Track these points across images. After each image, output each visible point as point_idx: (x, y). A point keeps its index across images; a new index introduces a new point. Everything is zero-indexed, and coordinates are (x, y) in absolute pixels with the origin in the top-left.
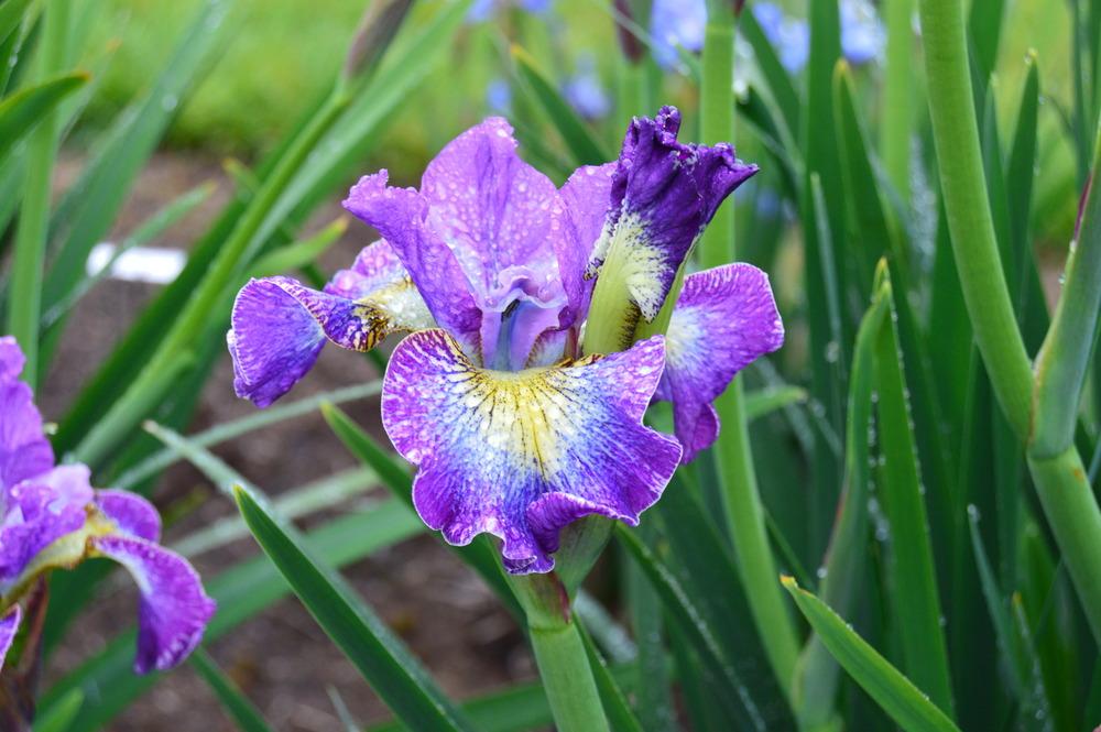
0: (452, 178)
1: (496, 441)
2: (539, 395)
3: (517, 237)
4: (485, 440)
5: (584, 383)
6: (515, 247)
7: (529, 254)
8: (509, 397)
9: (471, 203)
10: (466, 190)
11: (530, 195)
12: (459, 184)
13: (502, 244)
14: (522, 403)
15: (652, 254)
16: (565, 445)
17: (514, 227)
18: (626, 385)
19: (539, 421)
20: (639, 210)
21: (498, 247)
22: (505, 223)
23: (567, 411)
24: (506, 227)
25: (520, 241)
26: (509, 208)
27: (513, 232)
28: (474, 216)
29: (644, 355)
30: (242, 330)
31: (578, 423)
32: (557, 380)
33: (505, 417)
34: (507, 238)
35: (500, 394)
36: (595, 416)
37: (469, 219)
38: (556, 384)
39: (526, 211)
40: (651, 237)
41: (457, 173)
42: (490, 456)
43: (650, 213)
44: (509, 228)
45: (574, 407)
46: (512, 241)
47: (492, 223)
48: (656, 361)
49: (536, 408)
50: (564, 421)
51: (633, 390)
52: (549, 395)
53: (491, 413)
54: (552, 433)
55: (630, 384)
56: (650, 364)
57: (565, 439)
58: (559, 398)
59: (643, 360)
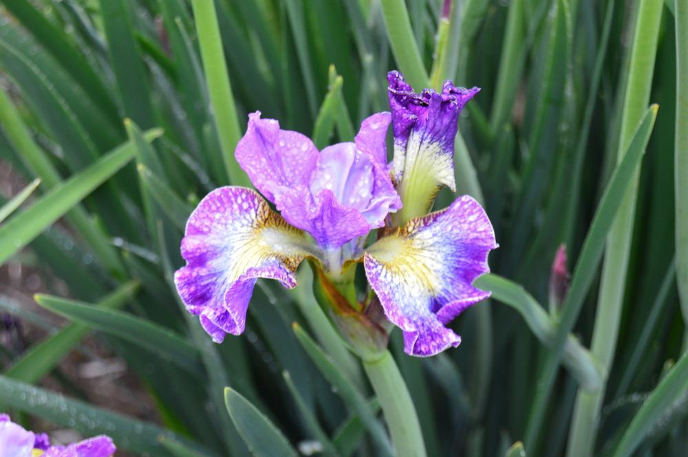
0: (249, 159)
1: (415, 293)
2: (415, 257)
3: (297, 172)
4: (410, 296)
5: (436, 239)
6: (298, 178)
7: (309, 179)
8: (406, 267)
9: (266, 167)
10: (261, 162)
11: (289, 146)
12: (256, 160)
13: (290, 180)
14: (413, 266)
15: (446, 158)
16: (440, 275)
17: (292, 168)
18: (467, 230)
19: (425, 270)
20: (438, 140)
21: (289, 183)
22: (285, 168)
23: (433, 257)
24: (287, 170)
25: (300, 173)
26: (283, 159)
27: (293, 171)
28: (272, 174)
29: (465, 210)
30: (234, 309)
31: (441, 260)
32: (418, 245)
33: (412, 278)
34: (291, 175)
35: (402, 268)
36: (448, 252)
37: (271, 176)
38: (420, 247)
39: (294, 157)
40: (444, 149)
41: (251, 155)
42: (419, 303)
43: (443, 138)
44: (288, 170)
45: (435, 253)
46: (295, 175)
47: (280, 172)
48: (474, 211)
49: (420, 265)
50: (434, 263)
51: (475, 231)
52: (421, 254)
53: (405, 281)
54: (433, 273)
55: (469, 229)
56: (471, 213)
57: (439, 271)
58: (425, 253)
59: (466, 213)
